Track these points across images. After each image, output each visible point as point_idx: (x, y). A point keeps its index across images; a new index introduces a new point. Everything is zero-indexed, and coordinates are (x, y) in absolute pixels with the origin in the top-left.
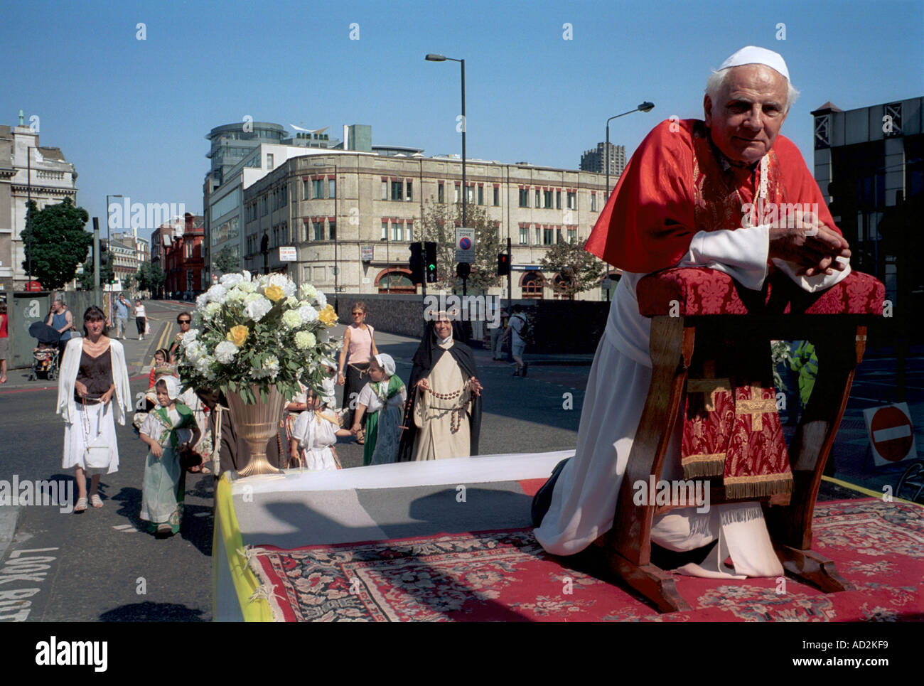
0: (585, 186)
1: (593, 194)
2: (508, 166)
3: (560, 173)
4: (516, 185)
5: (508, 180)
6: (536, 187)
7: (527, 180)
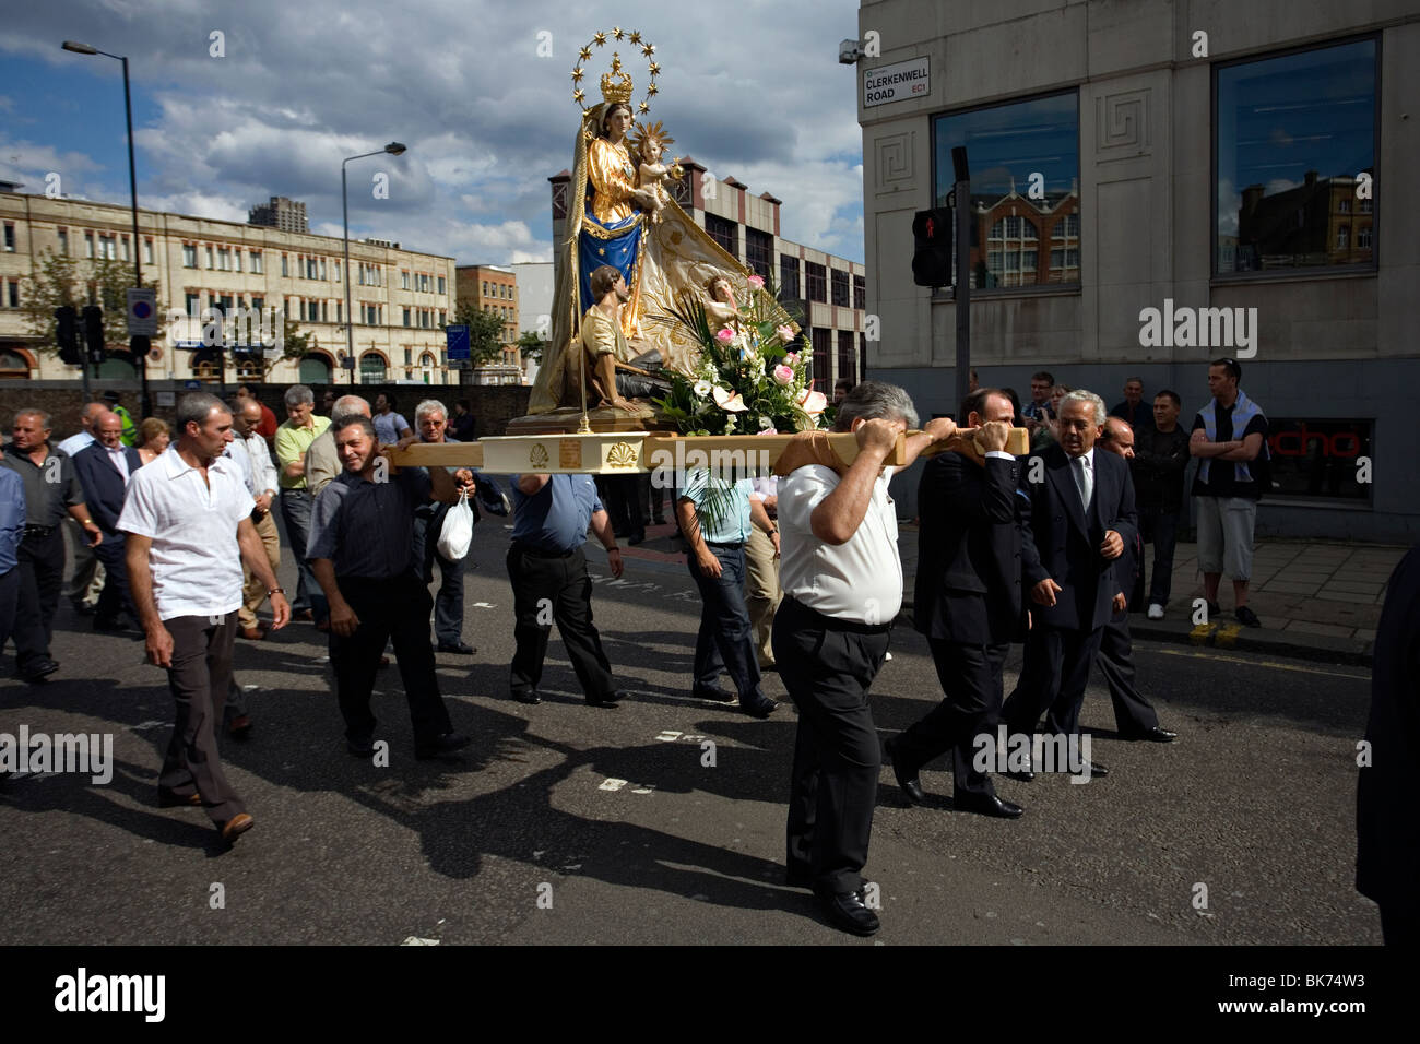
0: (274, 245)
1: (285, 257)
2: (165, 215)
3: (240, 228)
4: (177, 239)
5: (167, 232)
6: (208, 244)
7: (194, 233)
